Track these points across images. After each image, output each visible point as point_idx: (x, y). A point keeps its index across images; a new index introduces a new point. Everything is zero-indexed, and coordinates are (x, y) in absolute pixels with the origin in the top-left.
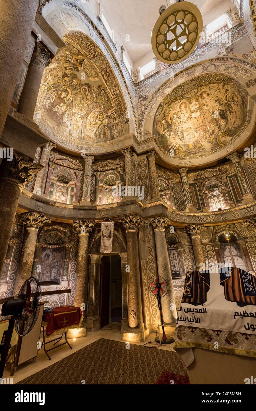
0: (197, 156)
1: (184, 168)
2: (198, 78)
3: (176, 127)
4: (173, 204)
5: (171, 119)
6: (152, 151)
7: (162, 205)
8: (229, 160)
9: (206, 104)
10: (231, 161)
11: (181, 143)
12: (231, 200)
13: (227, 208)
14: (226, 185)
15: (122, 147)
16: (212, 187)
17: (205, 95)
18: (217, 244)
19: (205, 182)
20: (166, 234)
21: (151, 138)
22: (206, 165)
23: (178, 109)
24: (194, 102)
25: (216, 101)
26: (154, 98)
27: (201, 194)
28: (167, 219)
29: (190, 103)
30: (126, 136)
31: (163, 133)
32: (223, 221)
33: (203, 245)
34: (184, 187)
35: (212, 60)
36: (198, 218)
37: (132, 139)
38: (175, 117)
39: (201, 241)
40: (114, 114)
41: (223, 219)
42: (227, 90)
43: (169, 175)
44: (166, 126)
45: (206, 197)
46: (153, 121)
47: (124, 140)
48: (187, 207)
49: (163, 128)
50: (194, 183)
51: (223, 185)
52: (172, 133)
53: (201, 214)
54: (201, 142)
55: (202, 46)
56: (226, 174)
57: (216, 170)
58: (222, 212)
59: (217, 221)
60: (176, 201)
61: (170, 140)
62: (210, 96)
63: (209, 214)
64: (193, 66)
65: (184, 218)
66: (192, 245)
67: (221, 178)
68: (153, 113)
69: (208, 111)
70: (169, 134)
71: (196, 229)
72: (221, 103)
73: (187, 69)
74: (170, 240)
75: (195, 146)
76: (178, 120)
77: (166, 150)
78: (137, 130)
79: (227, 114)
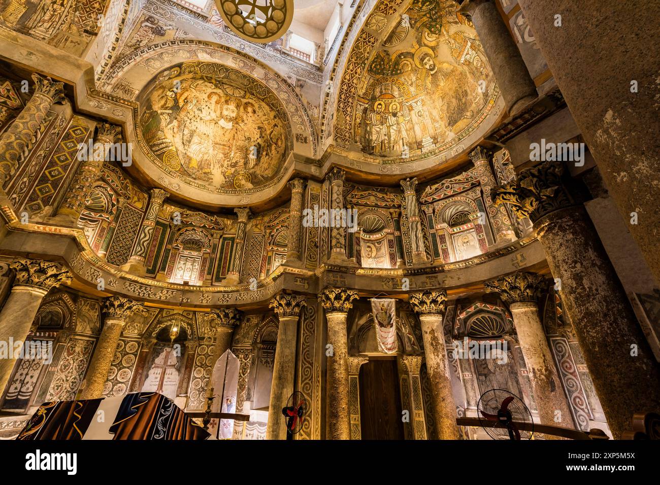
0: (195, 183)
1: (162, 191)
2: (254, 80)
3: (186, 119)
4: (103, 243)
5: (186, 101)
6: (118, 125)
7: (74, 239)
8: (235, 215)
9: (246, 122)
10: (237, 216)
11: (181, 148)
12: (209, 273)
13: (198, 285)
14: (215, 248)
15: (41, 69)
16: (193, 242)
17: (250, 109)
18: (150, 342)
19: (187, 230)
20: (42, 305)
21: (128, 101)
22: (202, 205)
23: (205, 96)
24: (232, 106)
25: (259, 128)
26: (176, 46)
27: (169, 247)
28: (67, 272)
29: (227, 102)
30: (69, 57)
31: (159, 112)
32: (181, 304)
33: (123, 340)
34: (146, 222)
35: (279, 76)
36: (141, 288)
37: (82, 72)
38: (195, 102)
39: (122, 333)
41: (183, 299)
42: (275, 125)
43: (127, 187)
44: (170, 104)
45: (174, 256)
46: (150, 77)
47: (57, 57)
48: (129, 261)
49: (163, 102)
50: (168, 223)
51: (210, 246)
52: (175, 123)
53: (150, 282)
54: (212, 167)
55: (277, 50)
56: (222, 231)
57: (212, 220)
58: (187, 288)
59: (172, 301)
60: (113, 242)
61: (166, 130)
62: (256, 115)
63: (165, 285)
64: (255, 60)
65: (112, 279)
66: (98, 339)
67: (212, 235)
68: (158, 66)
69: (243, 132)
70: (168, 120)
71: (125, 308)
72: (263, 135)
73: (245, 56)
74: (47, 320)
75: (200, 167)
76: (197, 112)
77: (148, 142)
78: (106, 65)
79: (262, 154)
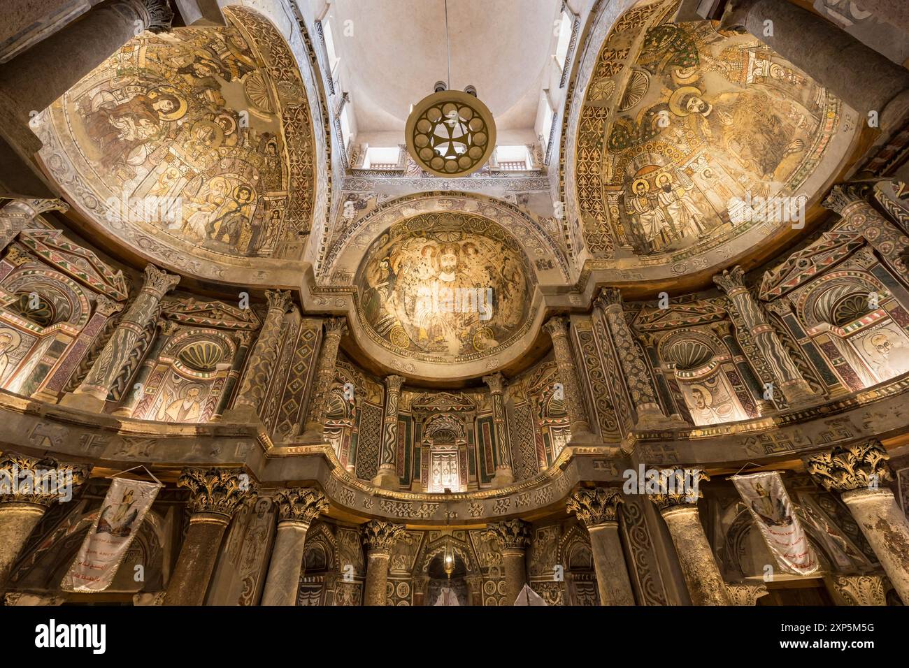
0: (429, 357)
1: (397, 377)
2: (467, 217)
3: (404, 285)
4: (349, 456)
5: (400, 266)
6: (341, 317)
7: (323, 457)
8: (485, 385)
9: (469, 266)
10: (488, 387)
11: (406, 321)
12: (472, 473)
13: (462, 491)
14: (470, 435)
15: (271, 284)
16: (443, 433)
17: (471, 251)
18: (422, 581)
19: (433, 419)
20: (306, 541)
21: (347, 288)
22: (443, 383)
23: (419, 254)
24: (450, 254)
25: (487, 268)
26: (379, 213)
27: (418, 445)
28: (323, 498)
29: (443, 251)
30: (291, 263)
31: (376, 288)
32: (448, 522)
33: (391, 581)
34: (388, 419)
35: (495, 200)
36: (398, 506)
37: (303, 274)
38: (409, 264)
39: (388, 570)
40: (279, 203)
41: (449, 514)
42: (506, 259)
43: (361, 382)
44: (385, 275)
45: (426, 456)
46: (362, 255)
47: (283, 268)
48: (379, 472)
49: (378, 276)
50: (410, 415)
51: (465, 434)
52: (394, 294)
53: (406, 496)
54: (443, 332)
55: (485, 172)
56: (474, 412)
57: (459, 399)
58: (450, 497)
59: (436, 518)
60: (359, 452)
61: (386, 306)
62: (479, 255)
63: (424, 497)
64: (463, 194)
65: (365, 499)
66: (364, 581)
67: (464, 419)
68: (367, 240)
69: (469, 279)
70: (387, 294)
71: (386, 535)
72: (494, 275)
73: (452, 193)
74: (311, 561)
75: (431, 336)
76: (414, 274)
77: (372, 323)
78: (321, 258)
79: (498, 299)
